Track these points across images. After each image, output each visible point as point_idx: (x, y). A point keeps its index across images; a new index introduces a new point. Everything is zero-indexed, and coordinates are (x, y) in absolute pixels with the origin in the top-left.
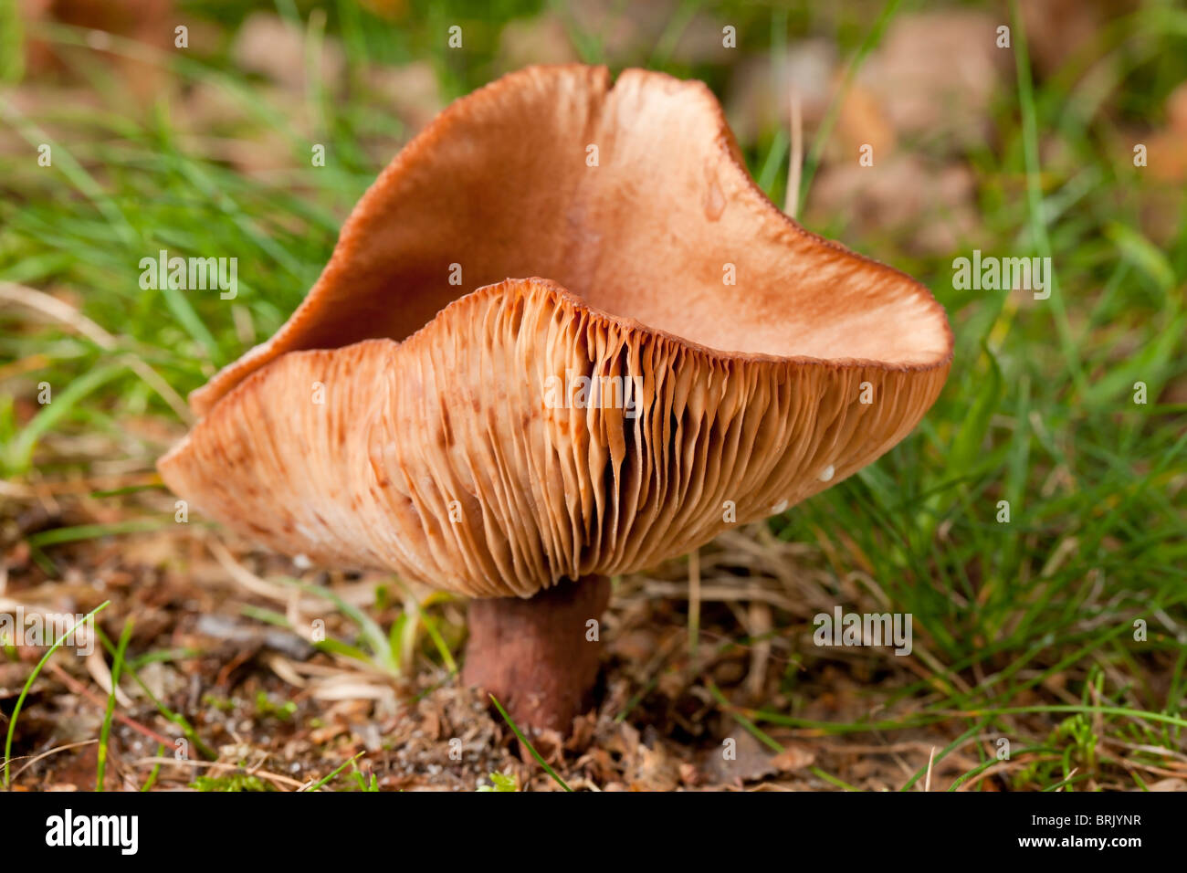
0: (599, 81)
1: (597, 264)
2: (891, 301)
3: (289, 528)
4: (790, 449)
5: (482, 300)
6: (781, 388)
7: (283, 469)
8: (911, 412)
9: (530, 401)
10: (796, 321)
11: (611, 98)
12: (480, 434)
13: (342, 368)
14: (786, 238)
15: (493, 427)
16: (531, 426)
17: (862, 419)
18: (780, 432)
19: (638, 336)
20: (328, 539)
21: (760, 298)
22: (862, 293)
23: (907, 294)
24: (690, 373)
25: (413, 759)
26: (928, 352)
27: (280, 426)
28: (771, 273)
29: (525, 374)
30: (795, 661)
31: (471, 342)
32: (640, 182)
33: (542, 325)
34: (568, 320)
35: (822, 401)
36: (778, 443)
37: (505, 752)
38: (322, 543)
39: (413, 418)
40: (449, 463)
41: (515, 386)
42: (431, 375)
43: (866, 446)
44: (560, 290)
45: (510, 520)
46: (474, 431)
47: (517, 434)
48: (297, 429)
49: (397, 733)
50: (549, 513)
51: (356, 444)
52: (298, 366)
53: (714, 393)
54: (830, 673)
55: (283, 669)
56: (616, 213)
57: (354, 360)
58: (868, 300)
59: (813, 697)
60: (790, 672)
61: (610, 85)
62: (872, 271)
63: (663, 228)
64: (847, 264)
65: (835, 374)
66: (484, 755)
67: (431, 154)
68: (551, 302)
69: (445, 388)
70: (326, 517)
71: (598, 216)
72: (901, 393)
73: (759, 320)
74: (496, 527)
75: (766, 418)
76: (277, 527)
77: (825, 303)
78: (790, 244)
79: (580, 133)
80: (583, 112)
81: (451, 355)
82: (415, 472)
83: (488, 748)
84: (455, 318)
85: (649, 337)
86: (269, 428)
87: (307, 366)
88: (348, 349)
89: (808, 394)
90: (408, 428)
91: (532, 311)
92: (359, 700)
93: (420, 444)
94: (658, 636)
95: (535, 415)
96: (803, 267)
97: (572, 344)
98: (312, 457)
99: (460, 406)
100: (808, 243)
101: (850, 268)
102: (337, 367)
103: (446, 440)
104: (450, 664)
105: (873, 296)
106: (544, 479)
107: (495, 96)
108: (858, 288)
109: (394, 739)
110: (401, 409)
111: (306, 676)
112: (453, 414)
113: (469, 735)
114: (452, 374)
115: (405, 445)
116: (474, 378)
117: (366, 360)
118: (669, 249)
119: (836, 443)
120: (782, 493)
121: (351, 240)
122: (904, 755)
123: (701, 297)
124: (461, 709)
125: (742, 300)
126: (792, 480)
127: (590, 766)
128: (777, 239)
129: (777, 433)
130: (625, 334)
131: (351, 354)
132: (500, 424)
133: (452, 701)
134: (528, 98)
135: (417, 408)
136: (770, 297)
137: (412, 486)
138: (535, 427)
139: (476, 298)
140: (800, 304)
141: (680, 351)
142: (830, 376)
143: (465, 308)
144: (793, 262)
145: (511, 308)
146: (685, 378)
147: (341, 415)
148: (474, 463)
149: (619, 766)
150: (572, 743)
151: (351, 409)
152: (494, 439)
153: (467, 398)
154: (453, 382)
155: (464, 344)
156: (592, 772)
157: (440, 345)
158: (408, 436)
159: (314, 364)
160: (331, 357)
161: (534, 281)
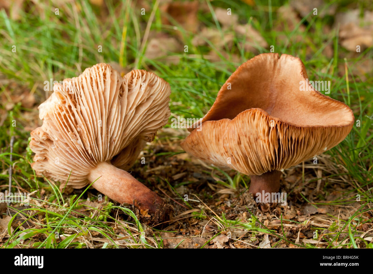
0: (276, 57)
1: (277, 98)
2: (341, 109)
3: (209, 159)
4: (315, 145)
5: (247, 113)
6: (312, 132)
7: (206, 146)
8: (344, 135)
9: (257, 135)
10: (320, 112)
11: (279, 60)
12: (247, 142)
13: (218, 125)
14: (316, 95)
15: (250, 140)
16: (258, 140)
17: (332, 138)
18: (313, 142)
19: (279, 122)
20: (217, 161)
21: (312, 107)
22: (334, 107)
23: (344, 107)
24: (291, 130)
25: (237, 210)
26: (348, 121)
27: (205, 137)
28: (314, 102)
29: (256, 129)
30: (327, 184)
31: (244, 122)
32: (286, 80)
33: (259, 119)
34: (265, 118)
35: (322, 135)
36: (312, 144)
37: (257, 208)
38: (216, 162)
39: (232, 138)
40: (240, 148)
41: (254, 132)
42: (236, 129)
43: (334, 143)
44: (263, 111)
45: (254, 160)
46: (245, 141)
47: (255, 142)
48: (209, 138)
49: (234, 203)
50: (263, 159)
51: (221, 142)
52: (209, 124)
53: (297, 134)
54: (335, 186)
55: (211, 186)
56: (281, 86)
57: (221, 123)
58: (335, 109)
59: (331, 192)
60: (325, 186)
61: (279, 58)
62: (336, 103)
63: (291, 90)
64: (330, 101)
65: (325, 129)
66: (253, 209)
67: (237, 76)
68: (261, 114)
69: (239, 132)
70: (217, 157)
71: (277, 87)
72: (341, 132)
73: (312, 112)
74: (251, 162)
75: (309, 139)
76: (206, 158)
77: (326, 109)
78: (317, 97)
79: (272, 69)
80: (273, 64)
81: (240, 124)
82: (233, 150)
83: (254, 207)
84: (241, 116)
85: (282, 122)
86: (203, 137)
87: (211, 124)
88: (219, 121)
89: (319, 133)
90: (231, 140)
91: (257, 116)
92: (227, 194)
93: (233, 144)
94: (297, 176)
95: (259, 138)
96: (321, 101)
97: (265, 124)
98: (212, 144)
99: (242, 136)
100: (321, 97)
101: (331, 102)
102: (217, 124)
103: (239, 143)
104: (247, 187)
105: (337, 108)
106: (261, 152)
107: (252, 61)
108: (333, 106)
109: (233, 205)
110: (230, 136)
111: (216, 188)
112: (241, 138)
113: (249, 204)
114: (240, 129)
115: (231, 144)
116: (245, 130)
117: (223, 123)
118: (293, 95)
119: (326, 143)
120: (315, 153)
121: (219, 96)
122: (348, 209)
123: (300, 106)
124: (248, 198)
125: (308, 107)
126: (317, 151)
127: (276, 211)
128: (314, 95)
129: (312, 142)
130: (277, 122)
131: (220, 122)
132: (251, 140)
133: (246, 196)
134: (260, 61)
135: (233, 136)
136: (314, 107)
137: (233, 153)
138: (259, 140)
139: (245, 112)
140: (321, 109)
141: (289, 125)
142: (324, 129)
143: (243, 114)
144: (318, 100)
145: (253, 114)
146: (290, 131)
147: (218, 135)
148: (246, 148)
149: (283, 211)
150: (272, 206)
151: (220, 134)
152: (250, 143)
153: (244, 134)
154: (241, 131)
155: (243, 122)
156: (276, 213)
157: (238, 122)
158: (231, 142)
159: (212, 124)
160: (216, 122)
161: (258, 109)
